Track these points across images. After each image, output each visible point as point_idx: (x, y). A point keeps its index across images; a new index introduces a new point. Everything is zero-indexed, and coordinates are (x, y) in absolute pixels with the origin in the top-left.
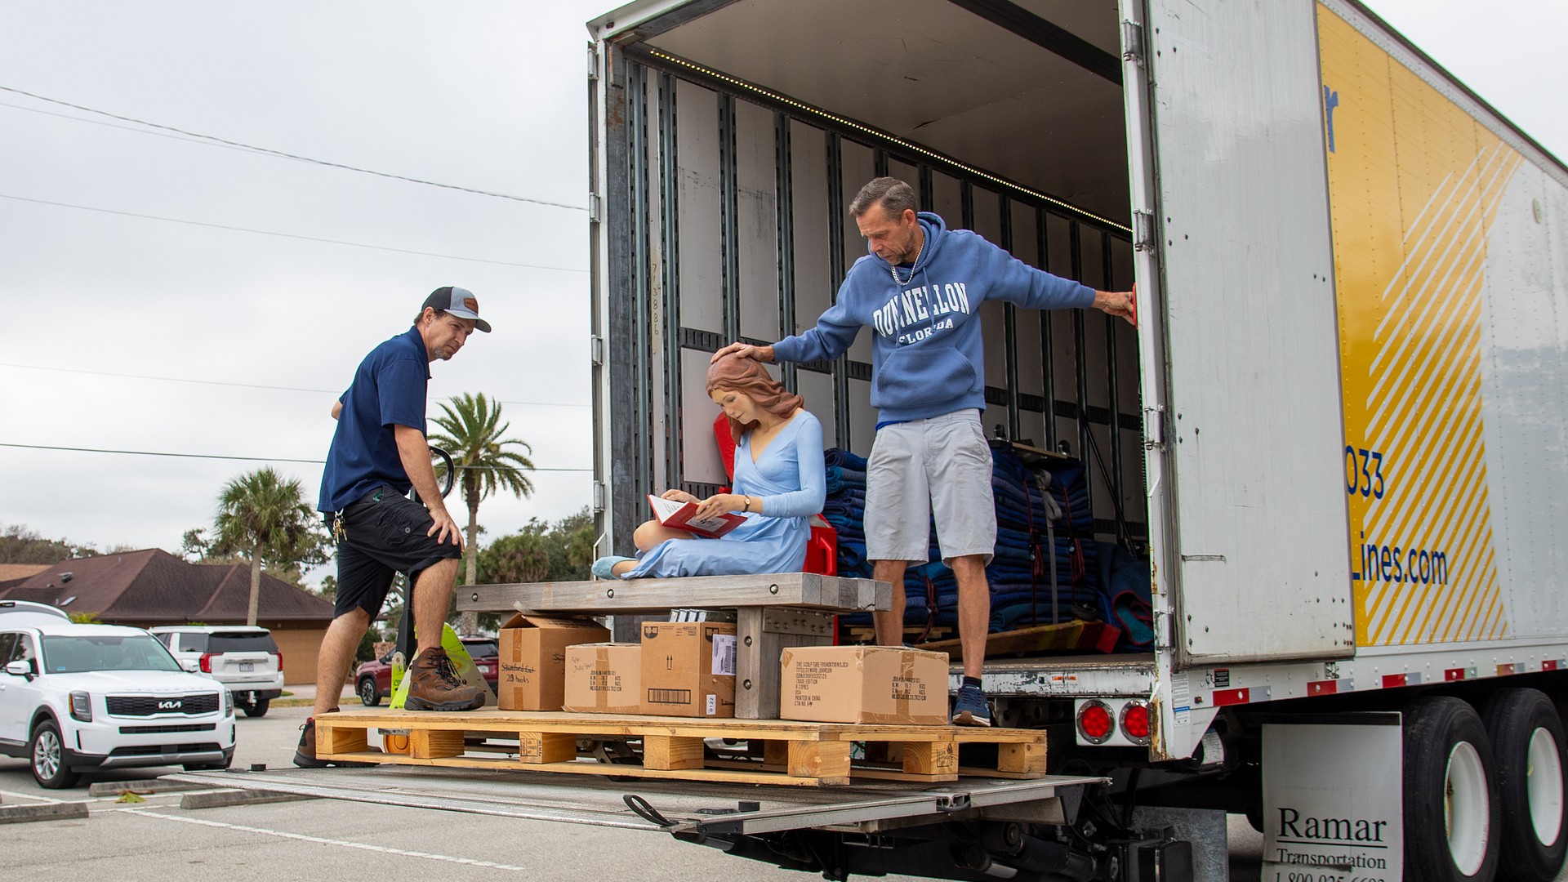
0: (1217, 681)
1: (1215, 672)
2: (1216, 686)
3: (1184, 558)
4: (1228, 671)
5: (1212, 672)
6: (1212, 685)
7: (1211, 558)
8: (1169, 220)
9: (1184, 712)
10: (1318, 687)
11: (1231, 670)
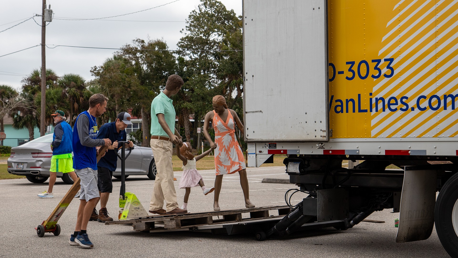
0: (269, 147)
1: (269, 144)
2: (269, 148)
3: (246, 112)
4: (276, 144)
5: (268, 144)
6: (268, 148)
7: (257, 112)
8: (246, 17)
9: (253, 155)
10: (330, 152)
11: (277, 144)
